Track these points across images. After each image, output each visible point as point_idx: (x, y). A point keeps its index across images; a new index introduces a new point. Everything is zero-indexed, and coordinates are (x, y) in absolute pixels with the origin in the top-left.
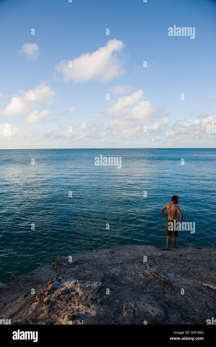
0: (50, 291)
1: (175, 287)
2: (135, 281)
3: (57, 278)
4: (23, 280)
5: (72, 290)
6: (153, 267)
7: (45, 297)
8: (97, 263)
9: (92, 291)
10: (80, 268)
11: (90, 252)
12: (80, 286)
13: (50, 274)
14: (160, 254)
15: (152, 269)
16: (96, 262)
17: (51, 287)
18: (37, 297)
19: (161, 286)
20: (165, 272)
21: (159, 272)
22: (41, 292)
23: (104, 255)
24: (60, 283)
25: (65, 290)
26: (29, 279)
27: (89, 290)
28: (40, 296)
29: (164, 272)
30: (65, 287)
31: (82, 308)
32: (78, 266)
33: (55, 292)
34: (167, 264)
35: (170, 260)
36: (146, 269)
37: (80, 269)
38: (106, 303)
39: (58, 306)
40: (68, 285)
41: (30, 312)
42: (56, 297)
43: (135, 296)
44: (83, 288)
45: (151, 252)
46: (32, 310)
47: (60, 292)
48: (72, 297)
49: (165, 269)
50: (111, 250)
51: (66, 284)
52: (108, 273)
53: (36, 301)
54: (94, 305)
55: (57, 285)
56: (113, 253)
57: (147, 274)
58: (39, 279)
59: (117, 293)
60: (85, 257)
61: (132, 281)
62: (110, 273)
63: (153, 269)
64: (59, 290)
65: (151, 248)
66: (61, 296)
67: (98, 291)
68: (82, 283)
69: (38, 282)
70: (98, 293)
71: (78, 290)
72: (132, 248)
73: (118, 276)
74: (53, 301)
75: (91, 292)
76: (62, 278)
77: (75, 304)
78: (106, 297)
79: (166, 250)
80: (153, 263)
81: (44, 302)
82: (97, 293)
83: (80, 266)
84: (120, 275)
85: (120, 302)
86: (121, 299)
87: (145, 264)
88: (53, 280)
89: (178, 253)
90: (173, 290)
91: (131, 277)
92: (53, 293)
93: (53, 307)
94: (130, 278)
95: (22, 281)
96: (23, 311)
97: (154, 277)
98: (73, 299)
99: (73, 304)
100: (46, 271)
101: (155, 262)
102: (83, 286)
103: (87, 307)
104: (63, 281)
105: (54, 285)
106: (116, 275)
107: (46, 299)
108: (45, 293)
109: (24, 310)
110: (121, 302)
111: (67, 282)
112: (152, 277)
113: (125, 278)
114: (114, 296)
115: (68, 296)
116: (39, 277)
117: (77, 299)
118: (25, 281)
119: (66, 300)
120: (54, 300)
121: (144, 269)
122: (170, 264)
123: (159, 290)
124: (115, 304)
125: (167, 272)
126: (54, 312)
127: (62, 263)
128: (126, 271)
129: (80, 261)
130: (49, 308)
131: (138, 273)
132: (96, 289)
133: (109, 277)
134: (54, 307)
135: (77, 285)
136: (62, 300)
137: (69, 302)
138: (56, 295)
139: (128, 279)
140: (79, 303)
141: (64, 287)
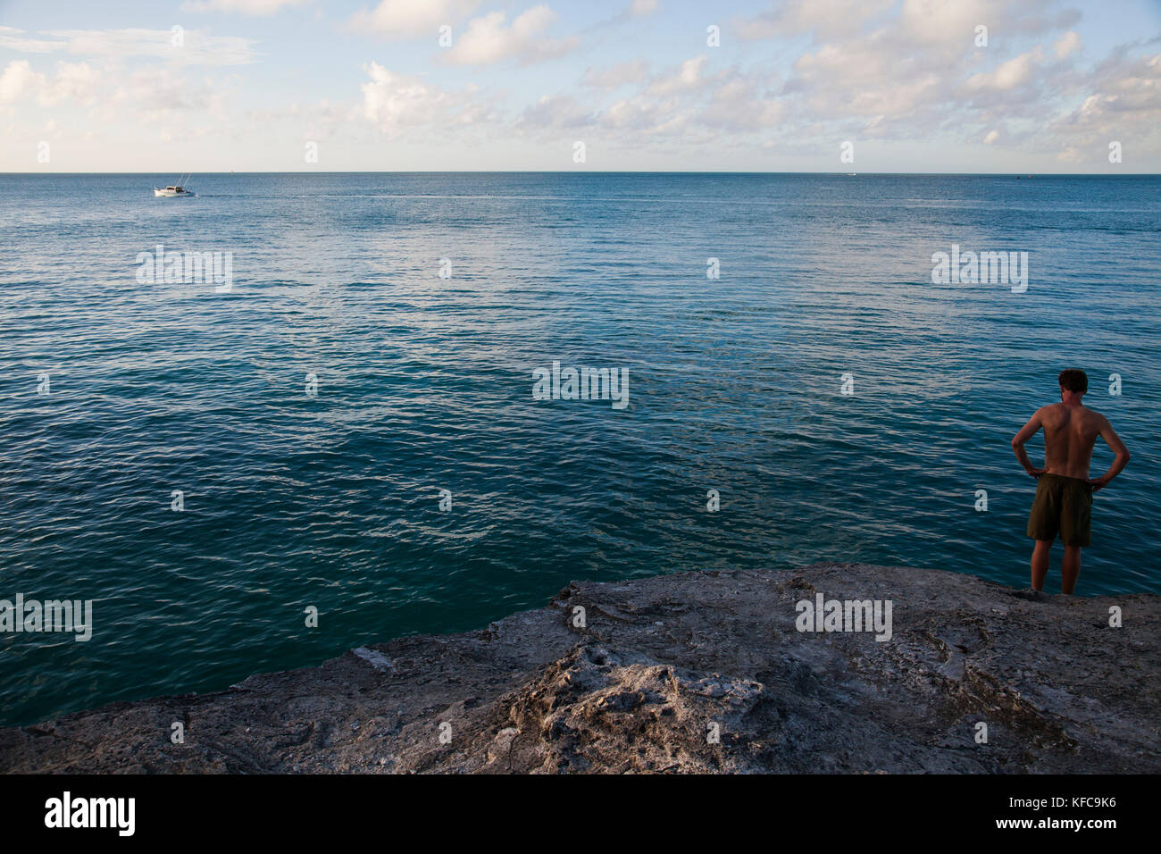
0: (561, 692)
1: (1075, 743)
2: (893, 702)
3: (588, 652)
4: (455, 653)
5: (650, 697)
6: (975, 655)
7: (545, 712)
8: (737, 617)
9: (729, 708)
10: (669, 629)
11: (708, 577)
12: (680, 685)
13: (555, 643)
14: (1002, 609)
15: (969, 662)
16: (733, 613)
17: (566, 679)
18: (513, 708)
19: (1007, 733)
20: (1028, 680)
21: (1002, 676)
22: (528, 695)
23: (762, 593)
24: (601, 670)
25: (621, 693)
26: (476, 650)
27: (717, 705)
28: (527, 707)
29: (1025, 678)
30: (619, 686)
31: (687, 766)
32: (661, 624)
33: (584, 700)
34: (1039, 648)
35: (1053, 638)
36: (942, 659)
37: (668, 633)
38: (784, 759)
39: (594, 751)
40: (636, 677)
41: (492, 759)
42: (588, 715)
43: (901, 751)
44: (691, 693)
45: (963, 598)
46: (498, 753)
47: (602, 699)
48: (648, 721)
49: (1030, 669)
50: (792, 574)
51: (624, 675)
52: (782, 657)
53: (513, 725)
54: (737, 761)
55: (589, 674)
56: (801, 587)
57: (945, 678)
58: (514, 656)
59: (829, 728)
60: (689, 591)
61: (880, 698)
62: (792, 660)
63: (977, 663)
64: (597, 692)
65: (965, 586)
66: (608, 714)
67: (753, 712)
68: (689, 676)
69: (510, 665)
70: (751, 719)
71: (673, 699)
72: (881, 576)
73: (824, 675)
74: (576, 730)
75: (726, 713)
76: (607, 653)
77: (662, 748)
78: (784, 739)
79: (1030, 598)
80: (976, 640)
81: (540, 729)
82: (748, 718)
83: (667, 621)
84: (832, 672)
85: (841, 762)
86: (842, 753)
87: (940, 642)
88: (576, 657)
89: (1088, 617)
90: (1065, 753)
91: (875, 682)
92: (575, 700)
93: (575, 751)
94: (874, 688)
95: (450, 654)
96: (466, 753)
97: (979, 693)
98: (654, 730)
99: (654, 749)
100: (537, 628)
101: (982, 636)
102: (693, 688)
103: (708, 765)
104: (614, 662)
105: (578, 672)
106: (814, 670)
107: (548, 720)
108: (544, 699)
109: (470, 750)
110: (842, 766)
111: (629, 669)
112: (970, 695)
113: (853, 686)
114: (815, 738)
115: (632, 716)
116: (511, 648)
117: (667, 733)
118: (464, 658)
119: (626, 732)
120: (579, 727)
121: (934, 660)
122: (1052, 652)
123: (999, 745)
124: (819, 769)
125: (1040, 681)
126: (581, 766)
127: (600, 606)
128: (855, 659)
129: (671, 604)
130: (560, 752)
131: (905, 670)
132: (744, 704)
133: (789, 672)
134: (578, 751)
135: (667, 682)
136: (609, 728)
137: (639, 740)
138: (589, 711)
139: (862, 690)
140: (675, 746)
141: (618, 683)
